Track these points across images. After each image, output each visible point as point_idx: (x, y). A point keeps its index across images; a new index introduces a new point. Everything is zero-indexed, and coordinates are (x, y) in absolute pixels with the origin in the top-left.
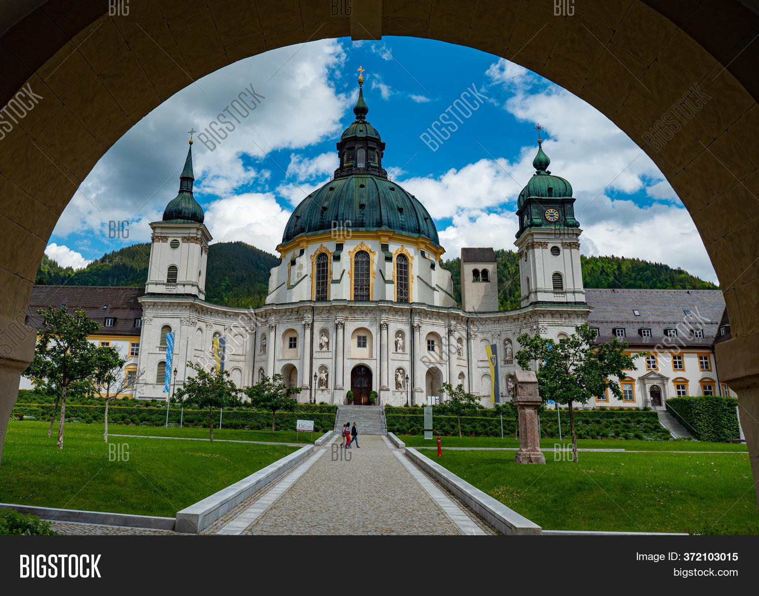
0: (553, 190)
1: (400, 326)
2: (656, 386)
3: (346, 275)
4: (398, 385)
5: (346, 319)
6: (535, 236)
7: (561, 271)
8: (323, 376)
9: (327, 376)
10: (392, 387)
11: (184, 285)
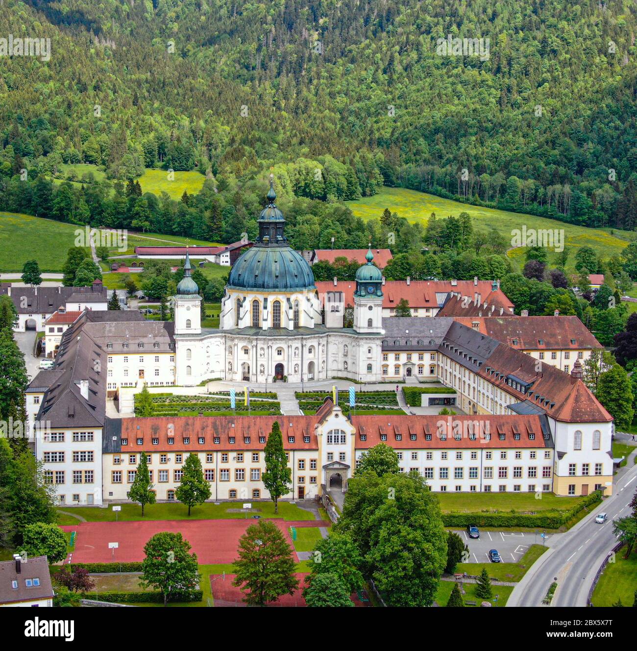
1: (297, 345)
2: (409, 368)
4: (296, 371)
5: (272, 344)
6: (362, 301)
7: (372, 318)
8: (262, 368)
9: (264, 369)
10: (293, 373)
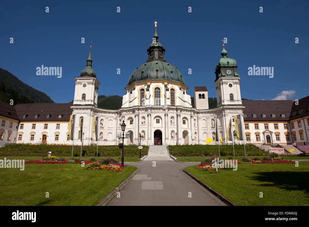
0: (229, 63)
1: (172, 115)
2: (268, 135)
3: (151, 97)
4: (172, 137)
5: (152, 112)
6: (223, 80)
7: (233, 93)
8: (143, 134)
9: (145, 134)
11: (88, 101)
